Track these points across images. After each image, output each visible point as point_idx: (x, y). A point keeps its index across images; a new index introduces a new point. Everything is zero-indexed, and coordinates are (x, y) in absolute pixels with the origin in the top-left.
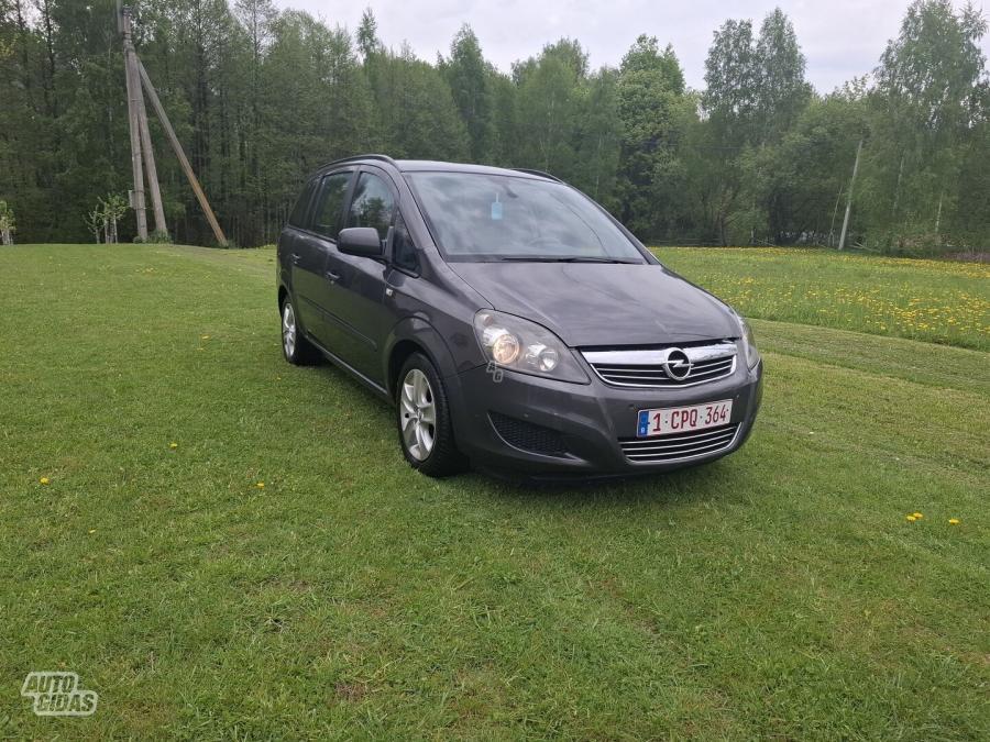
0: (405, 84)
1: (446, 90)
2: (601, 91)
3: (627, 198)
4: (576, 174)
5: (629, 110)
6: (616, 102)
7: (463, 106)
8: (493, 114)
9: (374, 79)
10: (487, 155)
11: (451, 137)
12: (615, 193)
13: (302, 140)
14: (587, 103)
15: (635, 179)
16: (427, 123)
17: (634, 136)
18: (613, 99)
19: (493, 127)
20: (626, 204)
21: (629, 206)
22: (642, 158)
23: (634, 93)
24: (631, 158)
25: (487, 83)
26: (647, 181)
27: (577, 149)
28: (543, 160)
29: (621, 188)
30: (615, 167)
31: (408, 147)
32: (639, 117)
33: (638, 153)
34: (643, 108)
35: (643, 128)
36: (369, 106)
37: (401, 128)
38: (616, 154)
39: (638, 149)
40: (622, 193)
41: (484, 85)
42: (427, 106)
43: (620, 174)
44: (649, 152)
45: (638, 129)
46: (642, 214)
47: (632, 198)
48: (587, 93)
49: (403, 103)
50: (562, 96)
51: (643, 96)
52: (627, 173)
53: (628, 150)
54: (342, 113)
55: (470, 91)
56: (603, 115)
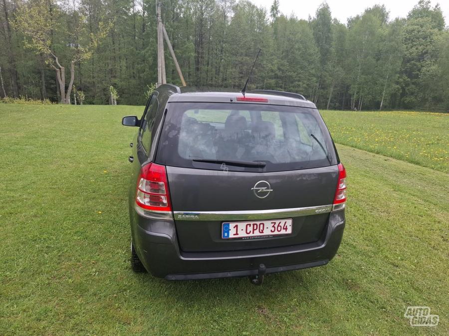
0: (290, 31)
1: (310, 33)
2: (394, 30)
3: (404, 85)
4: (376, 72)
5: (409, 39)
6: (402, 35)
7: (318, 40)
8: (333, 43)
9: (276, 29)
10: (328, 63)
11: (310, 55)
12: (397, 83)
13: (239, 59)
14: (385, 37)
15: (410, 75)
16: (299, 49)
17: (411, 54)
18: (400, 34)
19: (333, 50)
20: (403, 88)
21: (404, 89)
22: (415, 65)
23: (413, 30)
24: (408, 64)
25: (332, 29)
26: (417, 76)
27: (378, 60)
28: (358, 66)
29: (401, 80)
30: (398, 69)
31: (289, 61)
32: (415, 43)
33: (413, 62)
34: (418, 38)
35: (417, 49)
36: (271, 42)
37: (287, 51)
38: (399, 63)
39: (413, 60)
40: (401, 82)
41: (330, 30)
42: (300, 41)
43: (401, 73)
44: (420, 62)
45: (414, 49)
46: (412, 94)
47: (407, 85)
48: (386, 32)
49: (289, 40)
50: (372, 33)
51: (419, 32)
52: (406, 72)
53: (406, 61)
54: (259, 46)
55: (323, 33)
56: (394, 42)
